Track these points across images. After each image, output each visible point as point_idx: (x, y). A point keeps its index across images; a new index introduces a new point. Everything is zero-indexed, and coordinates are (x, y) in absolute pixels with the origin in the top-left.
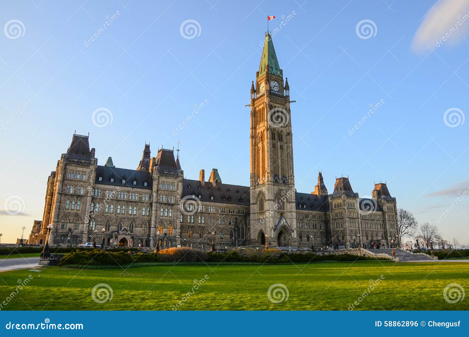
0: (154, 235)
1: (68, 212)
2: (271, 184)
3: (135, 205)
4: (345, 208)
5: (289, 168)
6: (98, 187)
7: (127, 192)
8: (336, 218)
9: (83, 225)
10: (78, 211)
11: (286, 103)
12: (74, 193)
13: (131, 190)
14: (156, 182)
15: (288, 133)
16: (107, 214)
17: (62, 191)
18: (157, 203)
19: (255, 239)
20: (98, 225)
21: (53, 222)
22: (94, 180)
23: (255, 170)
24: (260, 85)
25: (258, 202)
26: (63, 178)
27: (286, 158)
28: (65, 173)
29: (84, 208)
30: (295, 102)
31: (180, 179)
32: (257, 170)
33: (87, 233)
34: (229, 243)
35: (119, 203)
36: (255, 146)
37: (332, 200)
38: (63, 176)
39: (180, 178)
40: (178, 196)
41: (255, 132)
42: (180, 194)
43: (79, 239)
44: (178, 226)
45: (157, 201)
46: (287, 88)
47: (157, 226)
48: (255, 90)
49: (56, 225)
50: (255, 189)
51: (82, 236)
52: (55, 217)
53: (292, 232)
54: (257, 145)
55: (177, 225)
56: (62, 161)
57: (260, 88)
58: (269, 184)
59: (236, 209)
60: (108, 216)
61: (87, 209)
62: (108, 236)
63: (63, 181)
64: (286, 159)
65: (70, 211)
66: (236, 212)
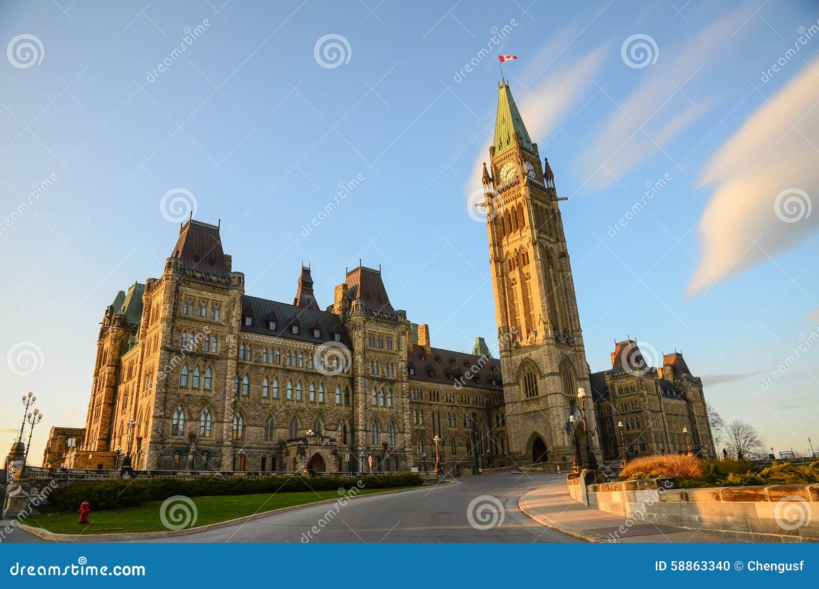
0: (365, 448)
1: (187, 395)
2: (552, 344)
3: (321, 383)
4: (643, 393)
5: (572, 316)
6: (246, 338)
7: (304, 352)
8: (625, 412)
9: (219, 424)
10: (207, 392)
11: (552, 200)
12: (197, 351)
13: (312, 348)
14: (360, 332)
15: (563, 253)
16: (267, 402)
17: (171, 343)
18: (363, 376)
19: (520, 453)
20: (250, 425)
21: (153, 417)
22: (239, 321)
23: (507, 321)
24: (500, 169)
25: (522, 381)
26: (174, 313)
27: (564, 297)
28: (177, 301)
29: (221, 384)
30: (566, 199)
31: (402, 328)
32: (511, 321)
33: (229, 443)
34: (467, 463)
35: (290, 375)
36: (502, 276)
37: (612, 381)
38: (174, 309)
39: (403, 326)
40: (400, 363)
41: (501, 252)
42: (404, 359)
43: (214, 458)
44: (406, 428)
45: (365, 372)
46: (549, 175)
47: (368, 428)
48: (491, 177)
49: (161, 424)
50: (510, 356)
51: (220, 451)
52: (157, 405)
53: (592, 436)
54: (507, 275)
55: (404, 424)
56: (171, 273)
57: (501, 173)
58: (551, 343)
59: (472, 396)
60: (270, 406)
61: (228, 388)
62: (273, 452)
63: (173, 321)
64: (564, 301)
65: (190, 392)
66: (472, 402)
